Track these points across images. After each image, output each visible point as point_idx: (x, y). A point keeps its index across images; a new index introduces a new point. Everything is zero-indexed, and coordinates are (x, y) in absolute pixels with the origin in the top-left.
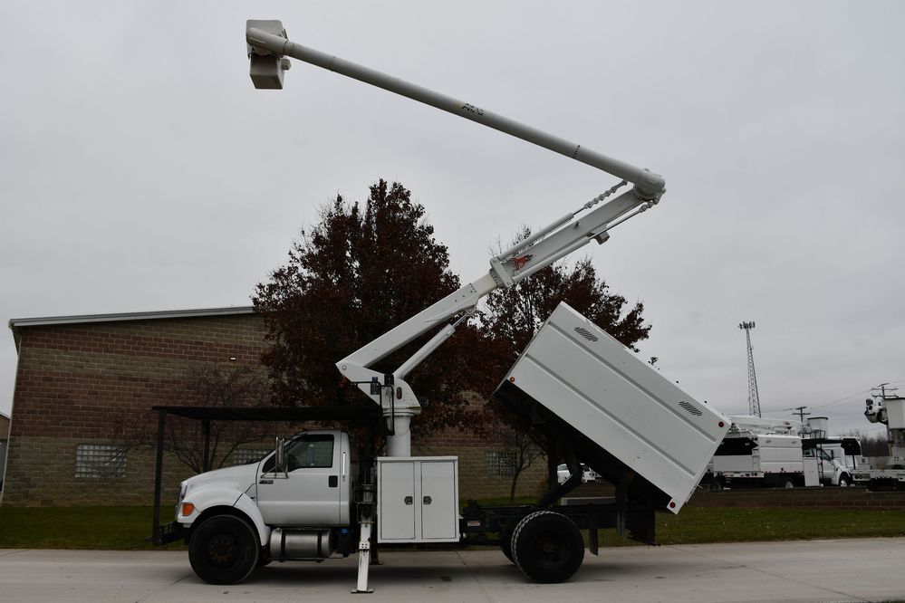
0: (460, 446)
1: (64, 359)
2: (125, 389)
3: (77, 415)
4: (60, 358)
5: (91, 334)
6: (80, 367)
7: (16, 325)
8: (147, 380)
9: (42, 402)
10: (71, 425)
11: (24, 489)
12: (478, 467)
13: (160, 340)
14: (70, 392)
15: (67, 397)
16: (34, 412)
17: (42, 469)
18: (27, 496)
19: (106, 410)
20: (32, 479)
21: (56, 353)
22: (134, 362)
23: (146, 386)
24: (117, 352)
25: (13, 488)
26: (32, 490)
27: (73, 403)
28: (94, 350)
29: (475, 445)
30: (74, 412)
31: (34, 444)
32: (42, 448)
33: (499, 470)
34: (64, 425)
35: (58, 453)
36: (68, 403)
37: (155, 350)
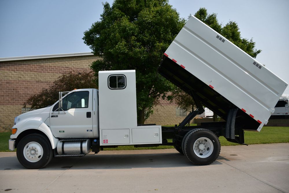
0: (166, 105)
1: (14, 74)
2: (38, 86)
3: (21, 96)
5: (23, 65)
6: (20, 78)
8: (47, 82)
9: (6, 92)
10: (18, 100)
12: (173, 113)
13: (52, 67)
14: (17, 87)
15: (16, 89)
16: (3, 96)
17: (9, 118)
20: (5, 121)
21: (10, 72)
22: (42, 75)
23: (47, 84)
24: (35, 72)
27: (19, 92)
28: (26, 71)
29: (172, 105)
30: (19, 95)
31: (4, 108)
32: (8, 109)
33: (180, 114)
34: (16, 100)
35: (14, 111)
36: (17, 92)
37: (50, 70)
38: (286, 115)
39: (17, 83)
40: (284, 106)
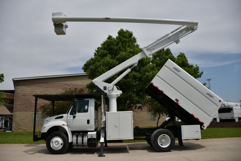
1: (28, 89)
3: (32, 105)
4: (27, 89)
7: (14, 80)
9: (22, 102)
10: (30, 108)
11: (18, 127)
12: (146, 118)
13: (55, 84)
14: (30, 99)
15: (29, 100)
16: (20, 105)
17: (23, 121)
18: (19, 128)
19: (40, 104)
20: (20, 124)
22: (48, 90)
24: (43, 87)
25: (15, 126)
26: (20, 127)
27: (31, 102)
28: (36, 87)
29: (145, 112)
30: (31, 104)
31: (20, 114)
32: (23, 115)
33: (151, 119)
34: (29, 108)
35: (27, 116)
36: (30, 102)
37: (54, 86)
38: (232, 119)
39: (30, 95)
40: (231, 112)
